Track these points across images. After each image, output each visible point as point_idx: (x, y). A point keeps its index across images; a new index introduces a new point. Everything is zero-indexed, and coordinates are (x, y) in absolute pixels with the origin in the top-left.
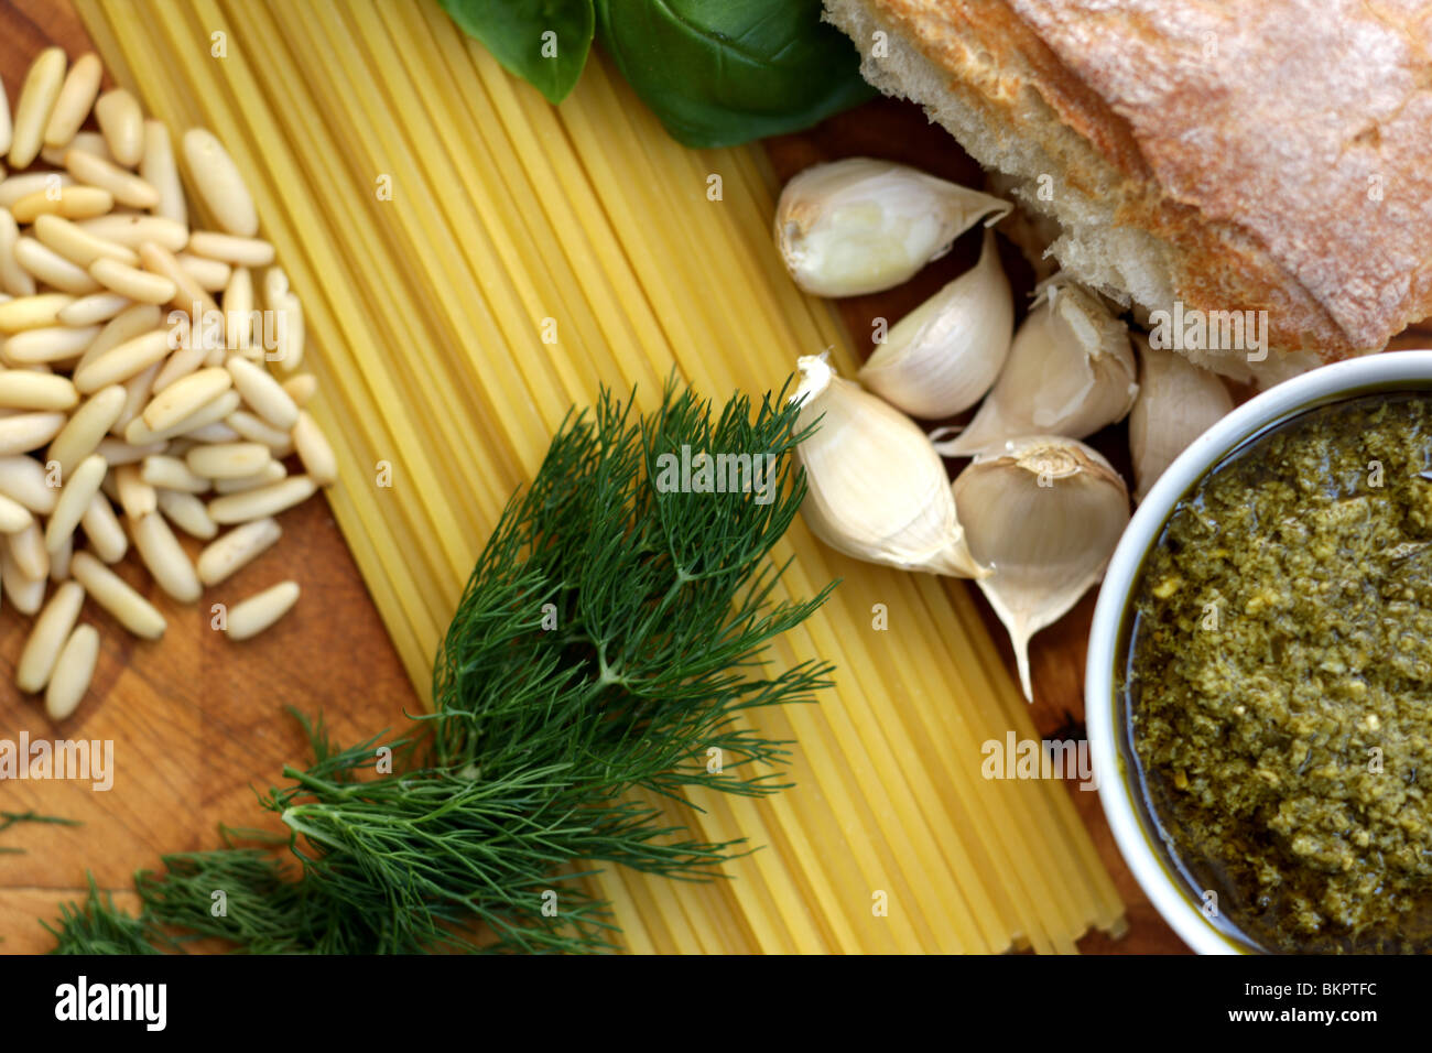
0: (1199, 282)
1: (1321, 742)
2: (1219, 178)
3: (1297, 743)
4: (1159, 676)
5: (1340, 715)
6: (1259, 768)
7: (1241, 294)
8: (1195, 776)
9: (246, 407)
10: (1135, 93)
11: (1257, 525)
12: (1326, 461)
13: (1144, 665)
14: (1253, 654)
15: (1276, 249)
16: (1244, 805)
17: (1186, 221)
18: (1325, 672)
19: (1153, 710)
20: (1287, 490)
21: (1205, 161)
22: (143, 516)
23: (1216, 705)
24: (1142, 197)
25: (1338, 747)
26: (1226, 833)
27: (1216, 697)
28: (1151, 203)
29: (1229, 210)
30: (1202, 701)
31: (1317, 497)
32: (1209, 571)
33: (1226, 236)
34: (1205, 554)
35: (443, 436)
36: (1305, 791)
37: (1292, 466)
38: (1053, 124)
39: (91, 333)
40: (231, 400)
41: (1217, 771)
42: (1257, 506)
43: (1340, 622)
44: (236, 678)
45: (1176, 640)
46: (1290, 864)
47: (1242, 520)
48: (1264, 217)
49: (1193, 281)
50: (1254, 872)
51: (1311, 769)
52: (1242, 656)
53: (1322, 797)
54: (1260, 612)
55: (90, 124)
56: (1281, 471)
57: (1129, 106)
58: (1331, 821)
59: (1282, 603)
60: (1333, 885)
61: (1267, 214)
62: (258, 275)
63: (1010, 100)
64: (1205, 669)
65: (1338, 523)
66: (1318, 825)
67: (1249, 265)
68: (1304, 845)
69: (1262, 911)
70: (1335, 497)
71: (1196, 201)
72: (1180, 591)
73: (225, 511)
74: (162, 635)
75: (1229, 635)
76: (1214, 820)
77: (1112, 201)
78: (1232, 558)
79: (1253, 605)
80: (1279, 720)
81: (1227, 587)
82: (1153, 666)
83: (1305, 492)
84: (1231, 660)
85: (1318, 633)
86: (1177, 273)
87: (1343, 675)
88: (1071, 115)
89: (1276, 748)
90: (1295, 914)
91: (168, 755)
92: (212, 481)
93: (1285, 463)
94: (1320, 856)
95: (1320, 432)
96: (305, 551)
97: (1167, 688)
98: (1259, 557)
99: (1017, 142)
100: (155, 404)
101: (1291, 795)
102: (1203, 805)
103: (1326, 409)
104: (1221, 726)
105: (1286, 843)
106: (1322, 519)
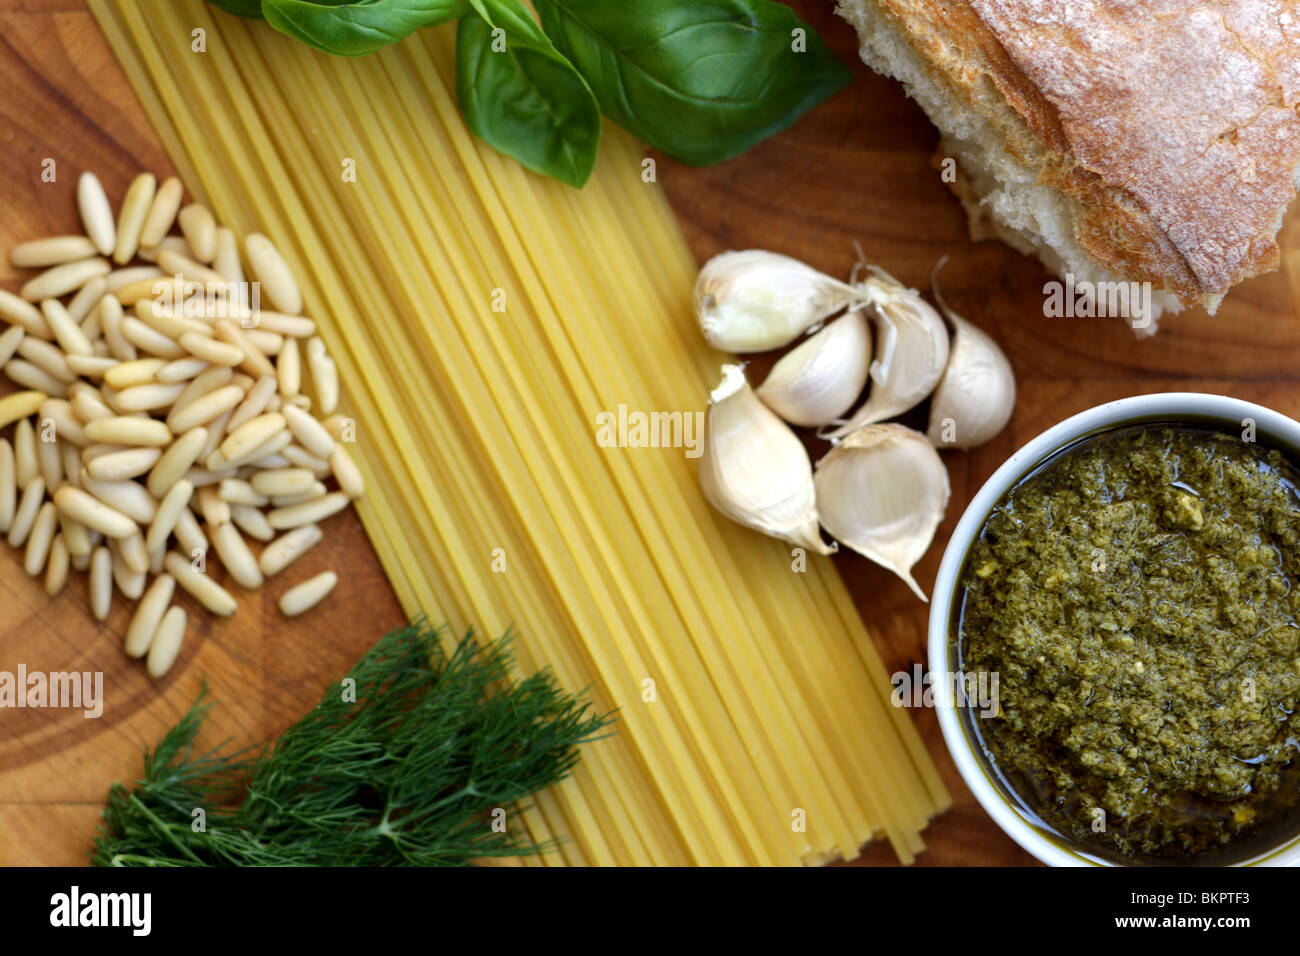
0: (1094, 232)
1: (1102, 682)
2: (1118, 156)
3: (1084, 682)
4: (982, 635)
5: (1115, 662)
6: (1056, 702)
7: (1125, 243)
8: (1009, 708)
9: (296, 442)
10: (1063, 87)
11: (1052, 522)
12: (1102, 475)
13: (970, 627)
14: (1050, 618)
15: (1153, 212)
16: (1046, 729)
17: (1090, 184)
18: (1104, 630)
19: (977, 660)
20: (1074, 496)
21: (1109, 142)
22: (221, 524)
23: (1024, 655)
24: (1060, 164)
25: (1114, 685)
26: (1032, 750)
27: (1024, 650)
28: (1065, 169)
29: (1123, 179)
30: (1013, 653)
31: (1096, 501)
32: (1017, 557)
33: (1118, 199)
34: (1014, 544)
35: (443, 461)
36: (1090, 718)
37: (1077, 478)
38: (999, 105)
39: (181, 387)
40: (285, 437)
41: (1025, 704)
42: (1052, 509)
43: (1114, 593)
44: (290, 644)
45: (994, 608)
46: (1080, 771)
47: (1041, 519)
48: (1149, 188)
49: (1090, 230)
50: (1053, 779)
51: (1094, 702)
52: (1043, 619)
53: (1103, 722)
54: (1056, 587)
55: (175, 230)
56: (1069, 483)
57: (1057, 96)
58: (1110, 740)
59: (1071, 580)
60: (1111, 787)
61: (1150, 185)
62: (302, 343)
63: (970, 84)
64: (1016, 630)
65: (1112, 520)
66: (1099, 743)
67: (1133, 222)
68: (1090, 758)
69: (1060, 806)
70: (1109, 501)
71: (1100, 171)
72: (996, 572)
73: (280, 520)
74: (234, 614)
75: (1033, 604)
76: (1023, 740)
77: (1036, 166)
78: (1034, 547)
79: (1050, 582)
80: (1070, 666)
81: (1030, 569)
82: (978, 628)
83: (1087, 498)
84: (1034, 622)
85: (1098, 601)
86: (1079, 225)
87: (1117, 632)
88: (1015, 99)
89: (1068, 687)
90: (1084, 809)
91: (239, 703)
92: (270, 497)
93: (1072, 477)
94: (1102, 766)
95: (1097, 453)
96: (339, 549)
97: (987, 643)
98: (1054, 547)
99: (971, 117)
100: (230, 441)
101: (1080, 721)
102: (1016, 730)
103: (1101, 436)
104: (1027, 672)
105: (1077, 756)
106: (1100, 517)
